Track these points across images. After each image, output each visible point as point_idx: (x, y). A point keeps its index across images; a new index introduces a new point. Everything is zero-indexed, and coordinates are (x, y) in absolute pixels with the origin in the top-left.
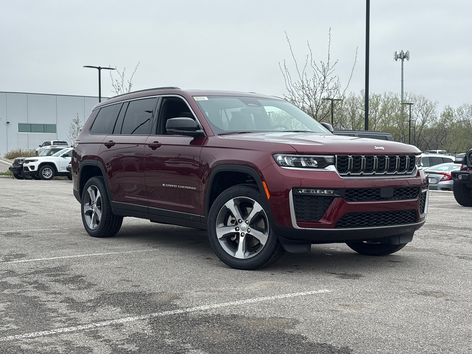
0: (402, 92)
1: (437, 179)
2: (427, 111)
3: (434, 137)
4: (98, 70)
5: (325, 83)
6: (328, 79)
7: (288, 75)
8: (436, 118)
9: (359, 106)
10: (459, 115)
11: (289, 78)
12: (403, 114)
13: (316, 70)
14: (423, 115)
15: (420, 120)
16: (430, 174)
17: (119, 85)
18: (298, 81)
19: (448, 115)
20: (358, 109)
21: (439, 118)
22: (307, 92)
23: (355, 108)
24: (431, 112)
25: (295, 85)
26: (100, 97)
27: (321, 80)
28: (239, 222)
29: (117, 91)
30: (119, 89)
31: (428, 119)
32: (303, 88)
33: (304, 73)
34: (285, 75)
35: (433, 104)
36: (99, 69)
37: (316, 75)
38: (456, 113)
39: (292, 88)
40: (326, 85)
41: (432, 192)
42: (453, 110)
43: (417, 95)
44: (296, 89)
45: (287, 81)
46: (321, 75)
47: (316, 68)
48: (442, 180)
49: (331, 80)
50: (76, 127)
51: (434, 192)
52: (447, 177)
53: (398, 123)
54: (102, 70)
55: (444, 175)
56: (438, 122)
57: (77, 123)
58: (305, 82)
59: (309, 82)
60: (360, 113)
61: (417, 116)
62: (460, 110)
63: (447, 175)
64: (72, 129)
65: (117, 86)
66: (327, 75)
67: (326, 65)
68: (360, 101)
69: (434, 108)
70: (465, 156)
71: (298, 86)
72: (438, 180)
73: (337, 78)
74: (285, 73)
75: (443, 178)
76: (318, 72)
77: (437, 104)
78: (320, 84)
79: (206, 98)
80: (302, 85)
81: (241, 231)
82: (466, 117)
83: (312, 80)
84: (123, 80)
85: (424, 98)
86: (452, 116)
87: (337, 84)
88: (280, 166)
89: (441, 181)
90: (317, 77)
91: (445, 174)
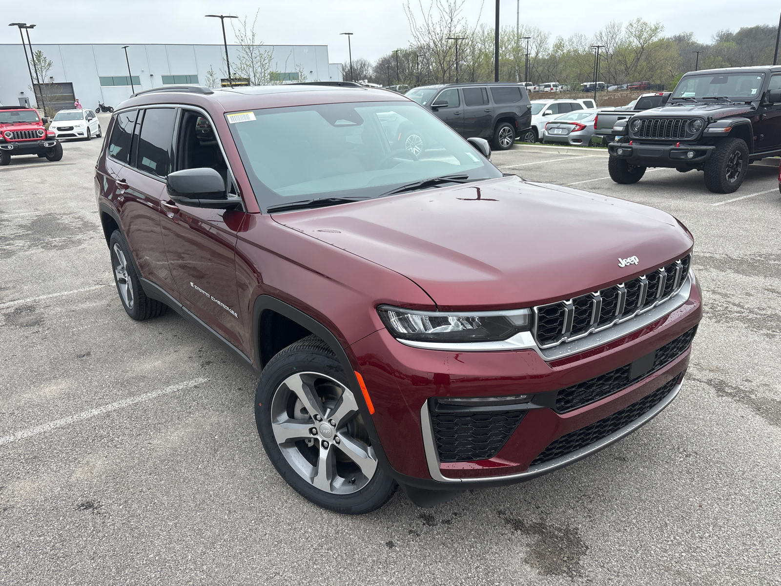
0: (518, 24)
1: (568, 129)
2: (541, 43)
3: (546, 68)
4: (221, 19)
5: (453, 26)
6: (455, 20)
7: (413, 19)
8: (549, 49)
9: (478, 40)
10: (570, 46)
11: (414, 22)
12: (518, 46)
13: (443, 11)
14: (537, 47)
15: (534, 52)
16: (561, 125)
17: (242, 35)
18: (423, 25)
19: (559, 46)
20: (478, 44)
21: (551, 49)
22: (433, 38)
23: (475, 43)
24: (544, 44)
25: (420, 30)
26: (226, 45)
27: (448, 23)
28: (316, 419)
29: (241, 41)
30: (242, 40)
31: (541, 50)
32: (429, 33)
33: (430, 15)
34: (410, 18)
35: (546, 36)
36: (222, 17)
37: (443, 17)
38: (567, 43)
39: (417, 33)
40: (453, 28)
41: (568, 149)
42: (564, 40)
43: (532, 27)
44: (422, 35)
45: (412, 25)
46: (447, 18)
47: (442, 8)
48: (574, 131)
49: (458, 22)
50: (211, 79)
51: (570, 149)
52: (578, 127)
53: (514, 55)
54: (224, 19)
55: (575, 126)
56: (550, 53)
57: (211, 75)
58: (431, 25)
59: (435, 26)
60: (480, 47)
61: (532, 48)
62: (570, 40)
63: (579, 125)
64: (207, 81)
65: (240, 36)
66: (454, 16)
67: (452, 5)
68: (479, 35)
69: (546, 39)
70: (627, 124)
71: (424, 30)
72: (569, 131)
73: (464, 19)
74: (409, 16)
75: (574, 129)
76: (444, 13)
77: (550, 35)
78: (447, 27)
79: (251, 116)
80: (428, 29)
81: (321, 437)
82: (576, 46)
83: (438, 23)
84: (245, 30)
85: (538, 30)
86: (563, 47)
87: (465, 28)
88: (395, 338)
89: (572, 131)
90: (443, 20)
91: (577, 125)
